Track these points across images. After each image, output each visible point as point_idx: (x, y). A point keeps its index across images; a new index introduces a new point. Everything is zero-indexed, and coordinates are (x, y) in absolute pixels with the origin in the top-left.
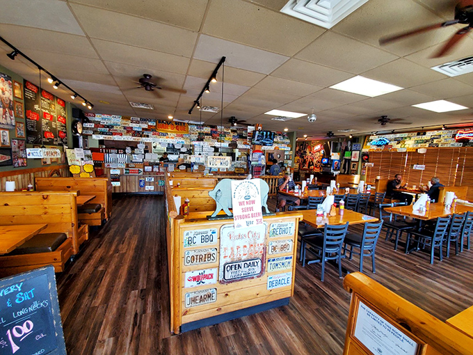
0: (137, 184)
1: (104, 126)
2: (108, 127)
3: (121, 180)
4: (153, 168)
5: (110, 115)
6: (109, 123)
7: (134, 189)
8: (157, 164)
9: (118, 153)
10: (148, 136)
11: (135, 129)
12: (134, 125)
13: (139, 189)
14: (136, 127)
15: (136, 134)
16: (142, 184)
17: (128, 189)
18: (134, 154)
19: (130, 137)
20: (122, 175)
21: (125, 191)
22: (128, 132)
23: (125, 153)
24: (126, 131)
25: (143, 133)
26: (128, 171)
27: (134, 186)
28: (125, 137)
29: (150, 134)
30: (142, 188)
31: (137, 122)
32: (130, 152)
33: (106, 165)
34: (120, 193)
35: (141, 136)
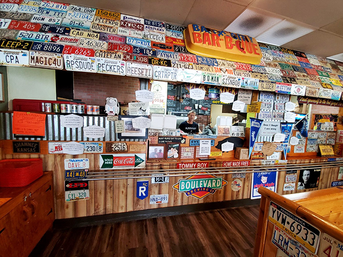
0: (130, 191)
1: (40, 28)
2: (53, 29)
3: (91, 185)
4: (166, 150)
5: (65, 4)
6: (57, 20)
7: (122, 203)
8: (177, 140)
9: (85, 114)
10: (168, 63)
11: (134, 43)
12: (129, 33)
13: (135, 203)
14: (134, 37)
15: (134, 54)
16: (142, 191)
17: (109, 206)
18: (126, 116)
19: (119, 62)
20: (94, 171)
21: (101, 211)
22: (112, 48)
23: (103, 113)
24: (105, 46)
25: (155, 53)
26: (109, 162)
27: (122, 197)
28: (103, 60)
29: (175, 58)
30: (142, 202)
31: (137, 27)
32: (116, 110)
33: (52, 146)
34: (88, 218)
35: (150, 62)
